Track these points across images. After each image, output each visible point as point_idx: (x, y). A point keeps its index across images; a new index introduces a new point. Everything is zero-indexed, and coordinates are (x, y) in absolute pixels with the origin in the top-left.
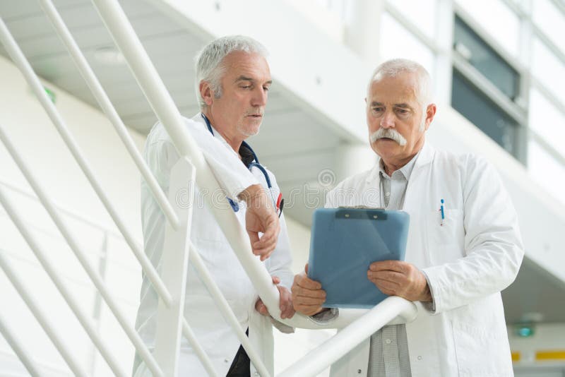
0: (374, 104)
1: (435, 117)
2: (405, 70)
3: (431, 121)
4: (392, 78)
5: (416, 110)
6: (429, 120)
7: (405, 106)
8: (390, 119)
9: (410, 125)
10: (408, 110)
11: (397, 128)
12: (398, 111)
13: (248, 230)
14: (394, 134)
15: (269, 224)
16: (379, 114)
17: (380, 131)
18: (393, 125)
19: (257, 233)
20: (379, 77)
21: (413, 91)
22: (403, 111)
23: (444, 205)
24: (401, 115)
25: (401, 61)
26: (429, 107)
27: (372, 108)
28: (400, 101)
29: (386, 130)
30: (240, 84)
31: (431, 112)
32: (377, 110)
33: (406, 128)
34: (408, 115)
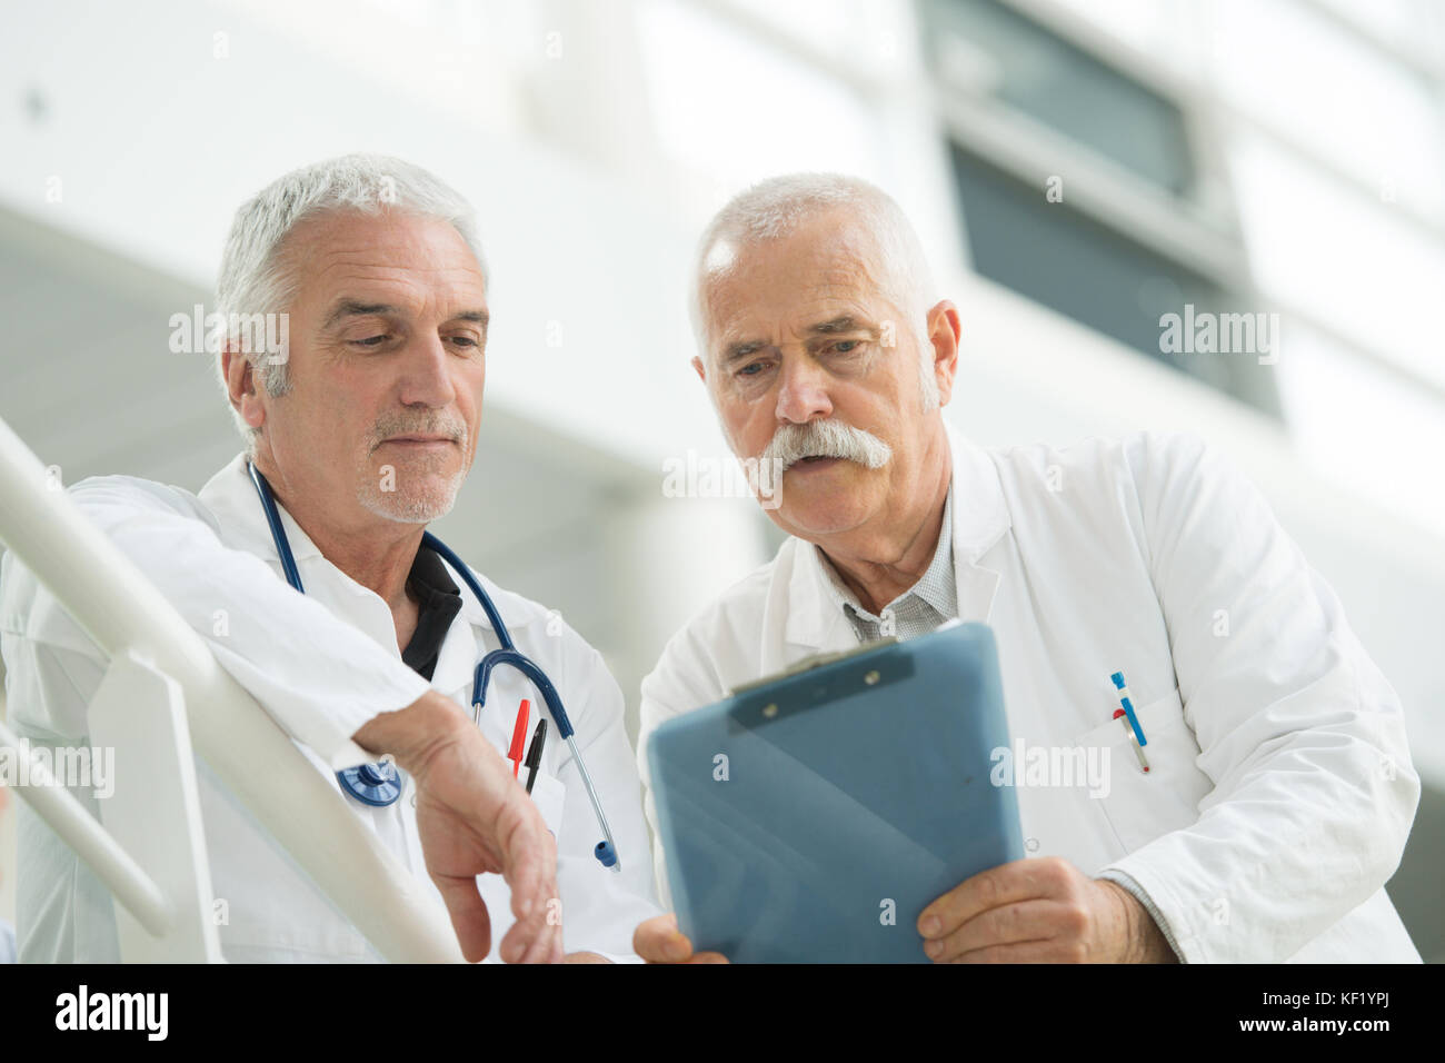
0: (735, 352)
1: (964, 350)
2: (809, 201)
3: (952, 367)
4: (768, 241)
5: (890, 332)
6: (945, 364)
7: (847, 323)
8: (808, 383)
9: (886, 387)
10: (863, 335)
11: (841, 409)
12: (828, 351)
13: (436, 874)
14: (836, 437)
15: (509, 837)
16: (758, 382)
17: (783, 437)
18: (827, 405)
19: (471, 881)
20: (723, 256)
21: (861, 265)
22: (848, 347)
23: (1127, 692)
24: (844, 362)
25: (780, 182)
26: (933, 316)
27: (730, 370)
28: (828, 314)
29: (805, 428)
30: (344, 331)
31: (945, 336)
32: (750, 370)
33: (878, 402)
34: (867, 357)
